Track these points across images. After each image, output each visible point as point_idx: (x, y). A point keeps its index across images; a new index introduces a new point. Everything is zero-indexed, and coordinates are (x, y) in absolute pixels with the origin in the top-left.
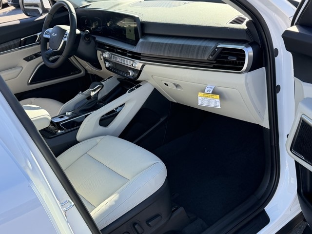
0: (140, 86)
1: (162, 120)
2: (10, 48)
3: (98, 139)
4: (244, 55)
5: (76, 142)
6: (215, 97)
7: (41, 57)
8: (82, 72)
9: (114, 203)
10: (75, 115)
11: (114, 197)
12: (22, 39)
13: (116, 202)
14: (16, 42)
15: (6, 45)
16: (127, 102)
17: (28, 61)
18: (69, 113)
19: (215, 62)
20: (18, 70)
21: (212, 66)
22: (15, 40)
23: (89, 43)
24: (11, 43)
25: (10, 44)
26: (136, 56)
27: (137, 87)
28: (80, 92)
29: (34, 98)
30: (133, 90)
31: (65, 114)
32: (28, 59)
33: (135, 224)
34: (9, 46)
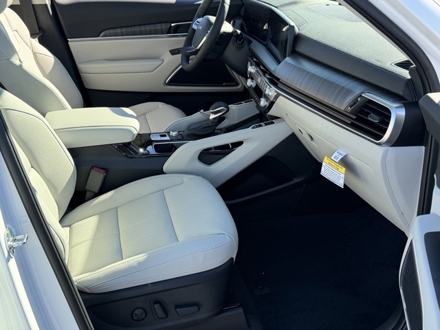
0: (273, 123)
1: (296, 180)
2: (156, 32)
3: (186, 178)
4: (389, 118)
5: (161, 172)
6: (340, 169)
7: (181, 55)
8: (240, 86)
9: (136, 264)
10: (180, 137)
11: (141, 257)
12: (173, 25)
13: (140, 264)
14: (165, 26)
15: (152, 27)
16: (246, 139)
17: (172, 54)
18: (174, 134)
19: (355, 117)
20: (157, 63)
21: (349, 122)
22: (163, 24)
23: (240, 47)
24: (158, 27)
25: (156, 28)
26: (274, 81)
27: (266, 124)
28: (202, 111)
29: (163, 103)
30: (260, 126)
31: (168, 133)
32: (173, 52)
33: (156, 302)
34: (155, 30)
